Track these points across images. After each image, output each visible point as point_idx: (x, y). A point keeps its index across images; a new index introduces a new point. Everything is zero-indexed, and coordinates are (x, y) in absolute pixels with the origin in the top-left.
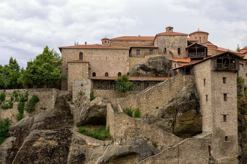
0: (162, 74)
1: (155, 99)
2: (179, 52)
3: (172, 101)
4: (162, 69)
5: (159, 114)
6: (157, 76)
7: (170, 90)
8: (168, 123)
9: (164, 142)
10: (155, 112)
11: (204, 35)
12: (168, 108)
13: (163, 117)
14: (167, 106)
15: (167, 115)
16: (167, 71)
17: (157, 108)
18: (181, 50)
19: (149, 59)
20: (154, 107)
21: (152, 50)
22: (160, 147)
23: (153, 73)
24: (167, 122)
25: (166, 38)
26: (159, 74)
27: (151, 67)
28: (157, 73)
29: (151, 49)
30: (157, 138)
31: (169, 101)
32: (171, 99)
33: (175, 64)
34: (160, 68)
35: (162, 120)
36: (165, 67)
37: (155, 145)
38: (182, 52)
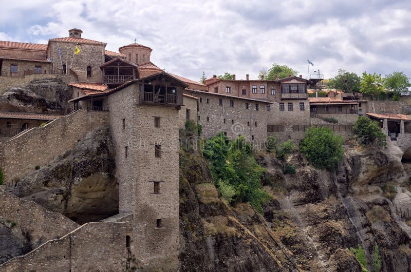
0: (54, 109)
1: (33, 152)
2: (89, 73)
3: (65, 156)
4: (55, 100)
5: (38, 179)
6: (45, 112)
7: (63, 135)
8: (54, 195)
9: (45, 230)
10: (33, 175)
11: (143, 51)
12: (57, 168)
13: (46, 184)
14: (56, 165)
15: (54, 182)
16: (63, 105)
17: (37, 168)
18: (92, 69)
19: (31, 82)
20: (32, 166)
21: (40, 67)
22: (37, 240)
23: (38, 106)
24: (53, 193)
25: (68, 48)
26: (48, 109)
27: (34, 95)
28: (44, 106)
29: (37, 64)
30: (31, 222)
31: (60, 157)
32: (64, 153)
33: (78, 93)
34: (52, 97)
35: (44, 190)
36: (61, 97)
37: (28, 236)
38: (94, 73)
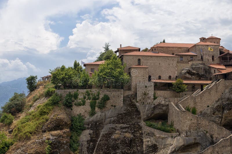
0: (204, 77)
1: (206, 99)
2: (213, 59)
3: (218, 101)
4: (203, 73)
5: (211, 112)
6: (200, 79)
8: (218, 119)
9: (218, 134)
10: (208, 110)
11: (217, 41)
12: (217, 106)
13: (214, 114)
14: (216, 105)
15: (217, 113)
16: (207, 75)
17: (208, 106)
18: (214, 57)
19: (191, 65)
20: (206, 106)
21: (192, 57)
22: (215, 138)
23: (197, 76)
24: (217, 118)
25: (203, 48)
26: (202, 78)
27: (195, 72)
28: (200, 77)
29: (191, 56)
30: (213, 131)
31: (216, 101)
32: (217, 99)
33: (215, 70)
34: (202, 72)
35: (213, 116)
36: (206, 72)
37: (212, 137)
38: (215, 59)
